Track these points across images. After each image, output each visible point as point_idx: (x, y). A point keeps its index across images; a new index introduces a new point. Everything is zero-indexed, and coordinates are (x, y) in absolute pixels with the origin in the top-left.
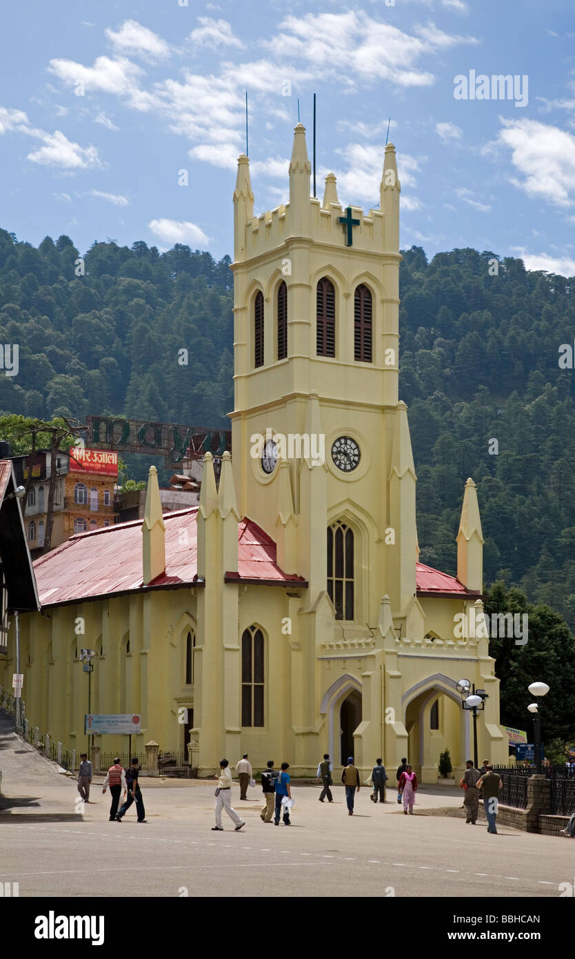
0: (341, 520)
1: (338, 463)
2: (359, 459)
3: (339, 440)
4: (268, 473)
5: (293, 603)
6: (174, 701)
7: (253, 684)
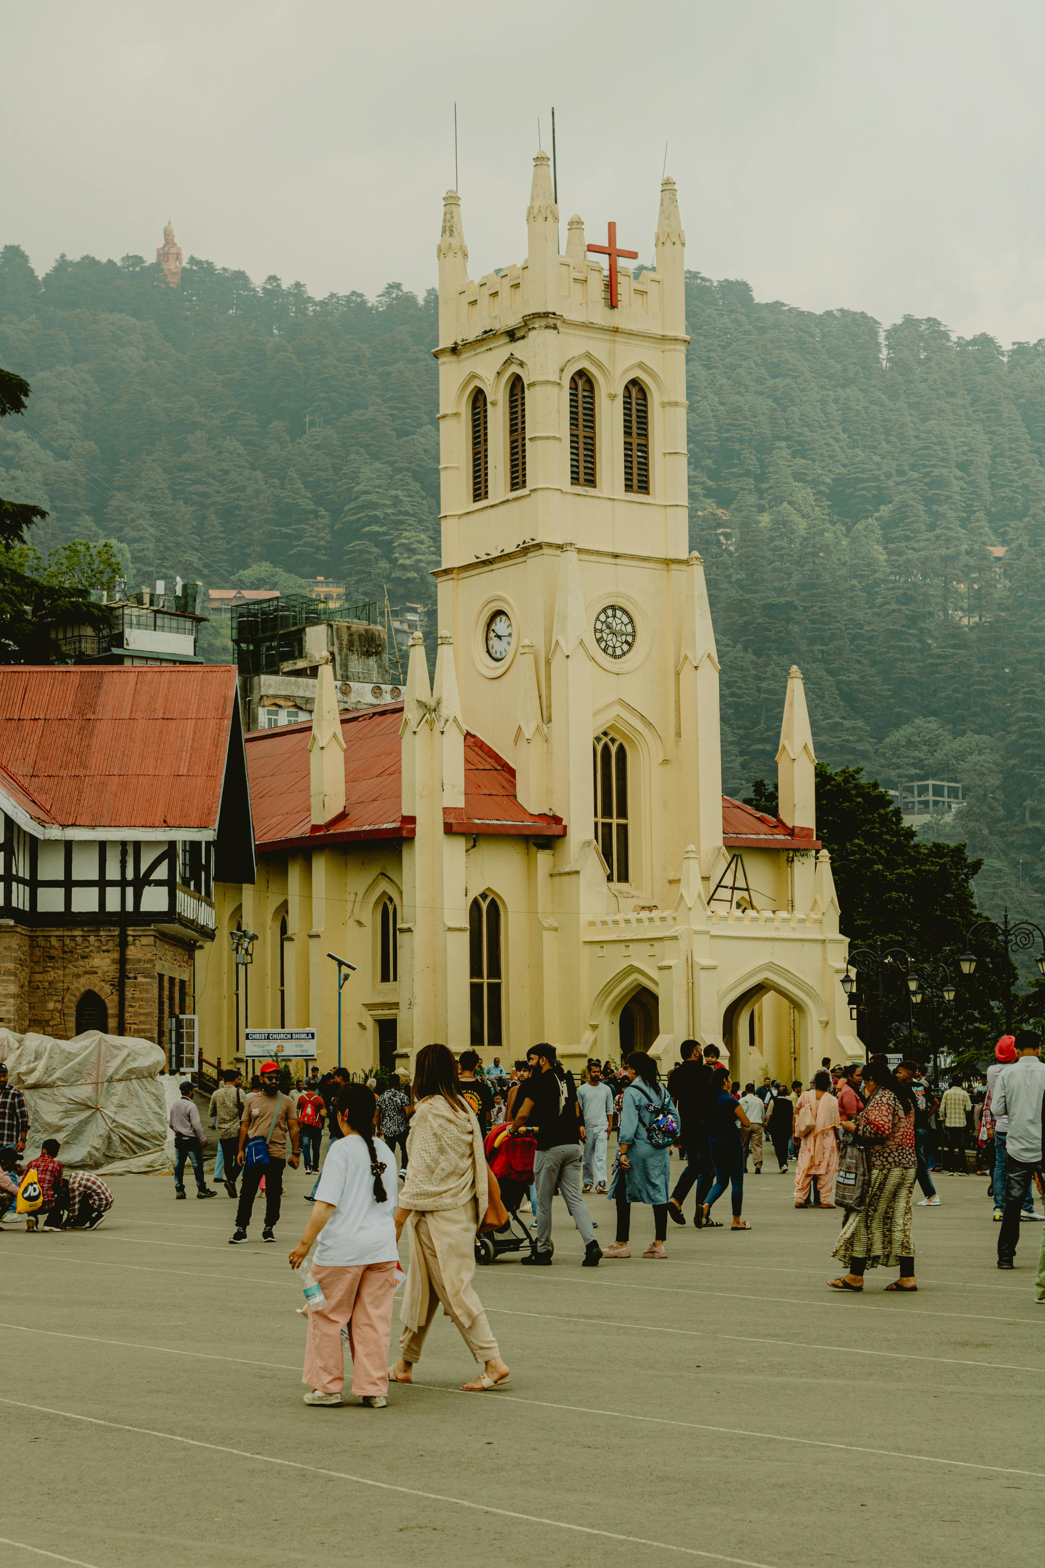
0: (609, 731)
1: (603, 645)
2: (634, 639)
3: (604, 610)
4: (497, 660)
5: (543, 858)
6: (364, 1008)
7: (485, 981)
